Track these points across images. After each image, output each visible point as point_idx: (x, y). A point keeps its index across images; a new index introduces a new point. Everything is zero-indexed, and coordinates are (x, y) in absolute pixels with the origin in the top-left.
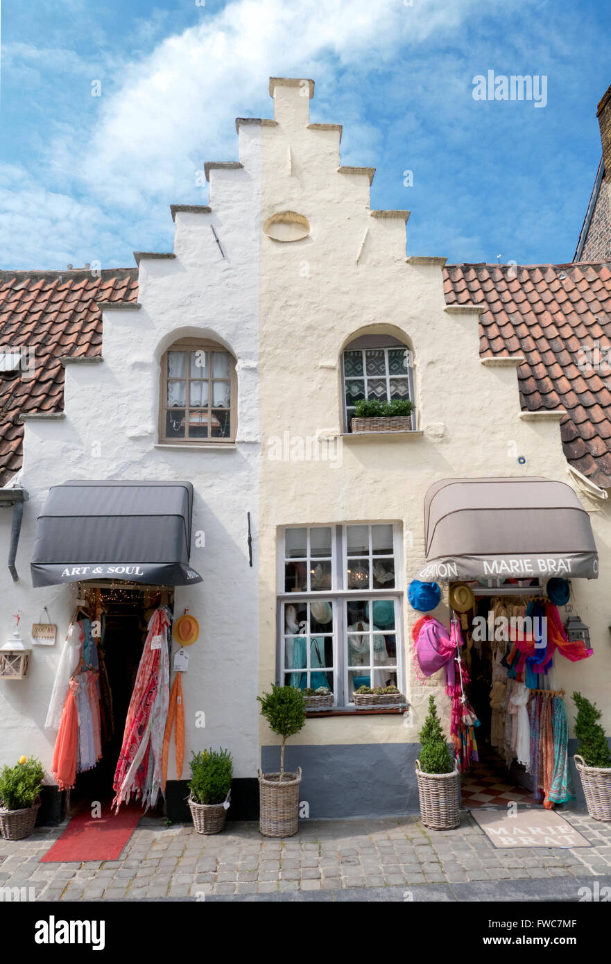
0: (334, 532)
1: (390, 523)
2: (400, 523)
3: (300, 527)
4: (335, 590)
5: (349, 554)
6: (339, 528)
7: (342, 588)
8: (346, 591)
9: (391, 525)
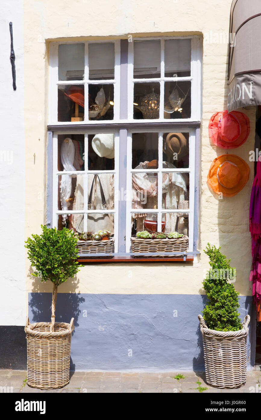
0: (118, 48)
1: (189, 37)
2: (199, 37)
3: (77, 42)
4: (117, 120)
5: (135, 77)
6: (124, 42)
7: (126, 117)
8: (130, 119)
9: (190, 40)
